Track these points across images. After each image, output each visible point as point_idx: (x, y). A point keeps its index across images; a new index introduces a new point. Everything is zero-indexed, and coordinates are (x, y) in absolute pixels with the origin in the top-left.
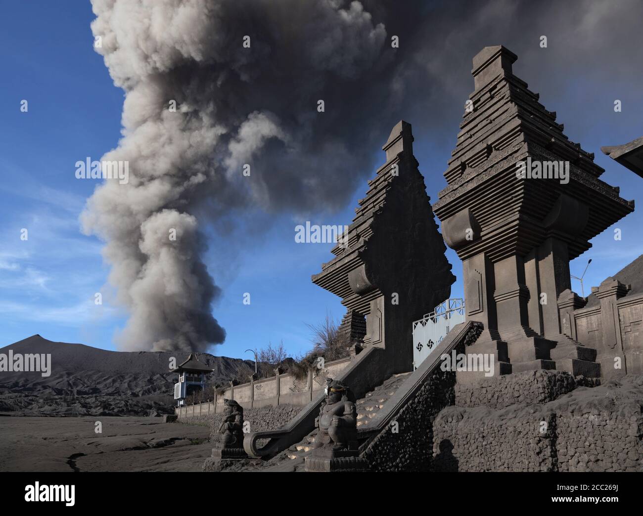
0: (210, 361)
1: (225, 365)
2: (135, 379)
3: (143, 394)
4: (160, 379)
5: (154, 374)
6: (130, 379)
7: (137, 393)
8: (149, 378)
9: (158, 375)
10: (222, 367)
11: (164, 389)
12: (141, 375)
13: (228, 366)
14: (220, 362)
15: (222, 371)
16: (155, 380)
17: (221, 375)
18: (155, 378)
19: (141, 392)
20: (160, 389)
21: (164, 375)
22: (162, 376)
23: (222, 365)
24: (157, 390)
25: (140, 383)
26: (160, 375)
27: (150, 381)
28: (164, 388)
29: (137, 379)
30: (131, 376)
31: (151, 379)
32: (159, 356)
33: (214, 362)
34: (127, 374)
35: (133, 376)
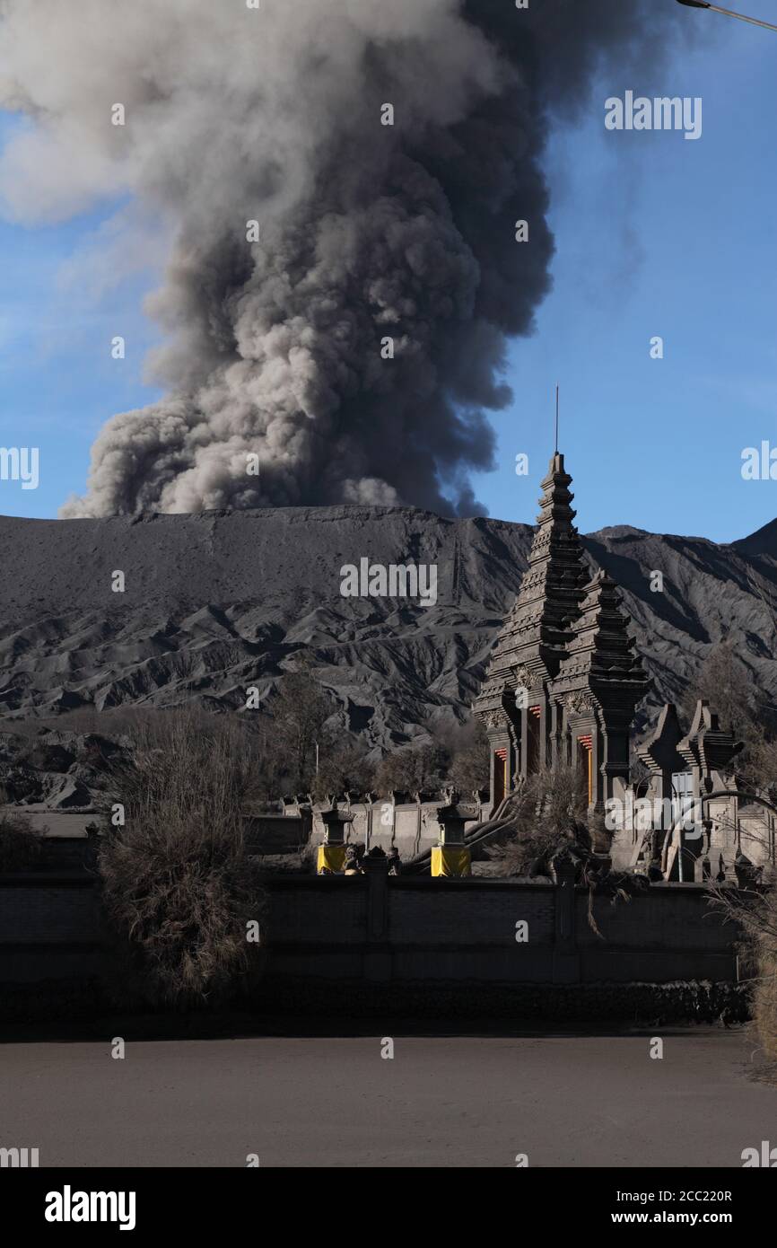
0: (423, 540)
1: (484, 555)
2: (108, 631)
3: (111, 701)
4: (207, 629)
5: (186, 609)
6: (85, 634)
7: (87, 696)
8: (163, 625)
9: (203, 613)
10: (473, 568)
11: (200, 672)
12: (135, 613)
13: (502, 563)
14: (466, 543)
15: (473, 583)
16: (186, 633)
17: (465, 600)
18: (187, 624)
19: (106, 690)
20: (185, 672)
21: (229, 612)
22: (218, 614)
23: (472, 554)
24: (175, 675)
25: (121, 648)
26: (212, 610)
27: (169, 639)
28: (203, 666)
29: (117, 631)
30: (92, 621)
31: (172, 628)
32: (215, 527)
33: (439, 545)
34: (80, 612)
35: (102, 621)
